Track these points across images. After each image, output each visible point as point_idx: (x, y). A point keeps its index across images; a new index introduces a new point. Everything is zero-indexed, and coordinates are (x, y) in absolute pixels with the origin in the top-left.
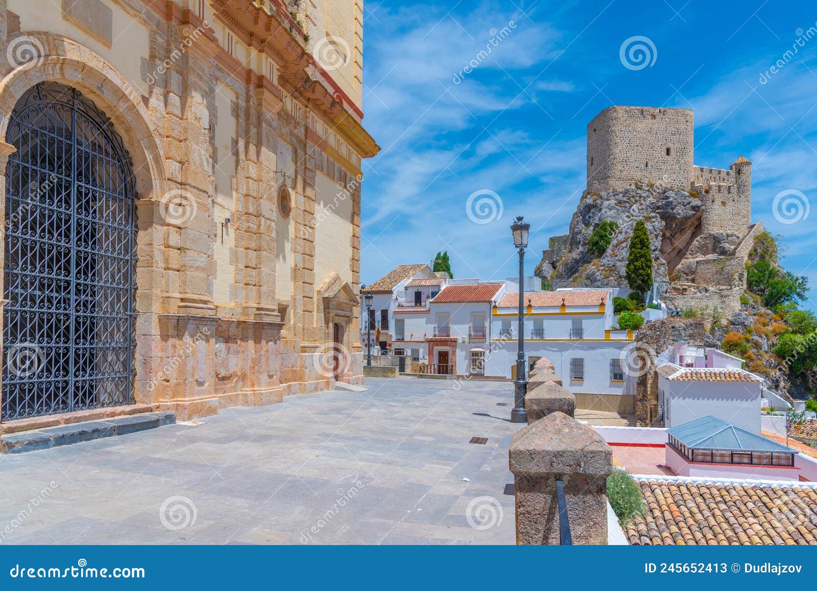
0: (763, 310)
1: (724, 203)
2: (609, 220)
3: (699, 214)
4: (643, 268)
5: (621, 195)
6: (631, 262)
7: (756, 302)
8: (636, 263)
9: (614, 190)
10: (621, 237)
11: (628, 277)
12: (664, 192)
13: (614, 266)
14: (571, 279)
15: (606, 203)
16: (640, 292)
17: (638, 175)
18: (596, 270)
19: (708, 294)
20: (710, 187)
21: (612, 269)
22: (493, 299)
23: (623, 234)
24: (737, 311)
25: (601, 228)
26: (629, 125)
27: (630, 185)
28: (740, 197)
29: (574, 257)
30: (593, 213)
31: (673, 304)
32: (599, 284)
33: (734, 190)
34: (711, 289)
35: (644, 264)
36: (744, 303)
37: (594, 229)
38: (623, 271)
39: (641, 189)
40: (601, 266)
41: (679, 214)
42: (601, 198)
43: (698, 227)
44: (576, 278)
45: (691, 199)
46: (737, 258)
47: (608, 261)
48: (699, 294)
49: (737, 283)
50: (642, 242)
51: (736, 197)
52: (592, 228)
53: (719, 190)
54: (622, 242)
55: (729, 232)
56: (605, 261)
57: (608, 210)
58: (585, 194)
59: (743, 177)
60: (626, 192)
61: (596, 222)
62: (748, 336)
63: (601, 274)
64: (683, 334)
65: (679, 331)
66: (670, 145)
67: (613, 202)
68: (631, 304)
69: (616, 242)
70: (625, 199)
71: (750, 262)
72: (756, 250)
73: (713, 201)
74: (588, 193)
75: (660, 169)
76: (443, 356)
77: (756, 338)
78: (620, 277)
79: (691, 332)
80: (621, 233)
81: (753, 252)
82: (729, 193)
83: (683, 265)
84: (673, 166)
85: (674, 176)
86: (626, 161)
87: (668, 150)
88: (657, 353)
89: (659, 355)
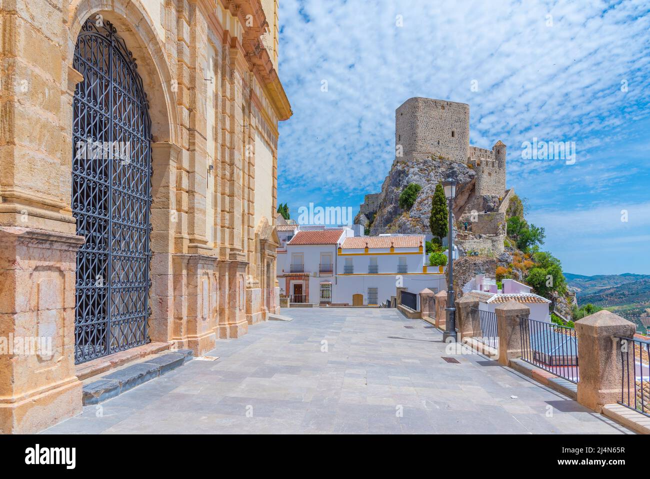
0: (517, 251)
1: (490, 174)
2: (414, 183)
3: (473, 181)
4: (441, 220)
5: (422, 164)
6: (434, 215)
7: (513, 245)
8: (437, 216)
9: (417, 161)
10: (423, 196)
11: (432, 226)
12: (451, 164)
13: (419, 218)
14: (387, 227)
15: (412, 170)
16: (439, 237)
17: (433, 150)
18: (407, 221)
19: (481, 239)
20: (481, 162)
21: (418, 220)
22: (338, 242)
23: (425, 194)
24: (502, 252)
25: (409, 189)
26: (426, 113)
27: (428, 157)
28: (500, 170)
29: (389, 210)
30: (402, 177)
31: (462, 247)
32: (409, 231)
33: (496, 165)
34: (483, 236)
35: (442, 217)
36: (506, 246)
37: (403, 189)
38: (427, 222)
39: (435, 161)
40: (410, 218)
41: (461, 180)
42: (408, 166)
43: (473, 189)
44: (391, 226)
45: (468, 170)
46: (501, 213)
47: (415, 214)
48: (475, 240)
49: (501, 232)
50: (441, 200)
51: (498, 170)
52: (401, 188)
53: (487, 164)
54: (424, 200)
55: (493, 194)
56: (412, 214)
57: (413, 175)
58: (396, 162)
59: (500, 155)
60: (425, 162)
61: (405, 184)
62: (511, 270)
63: (410, 224)
64: (482, 269)
65: (479, 266)
66: (454, 129)
67: (416, 169)
68: (434, 246)
69: (420, 199)
70: (425, 167)
71: (507, 216)
72: (510, 209)
73: (483, 172)
74: (398, 162)
75: (448, 147)
76: (298, 288)
77: (515, 271)
78: (424, 226)
79: (487, 267)
80: (423, 193)
81: (509, 210)
82: (493, 166)
83: (463, 218)
84: (457, 145)
85: (457, 152)
86: (424, 139)
87: (453, 133)
88: (464, 283)
89: (465, 285)
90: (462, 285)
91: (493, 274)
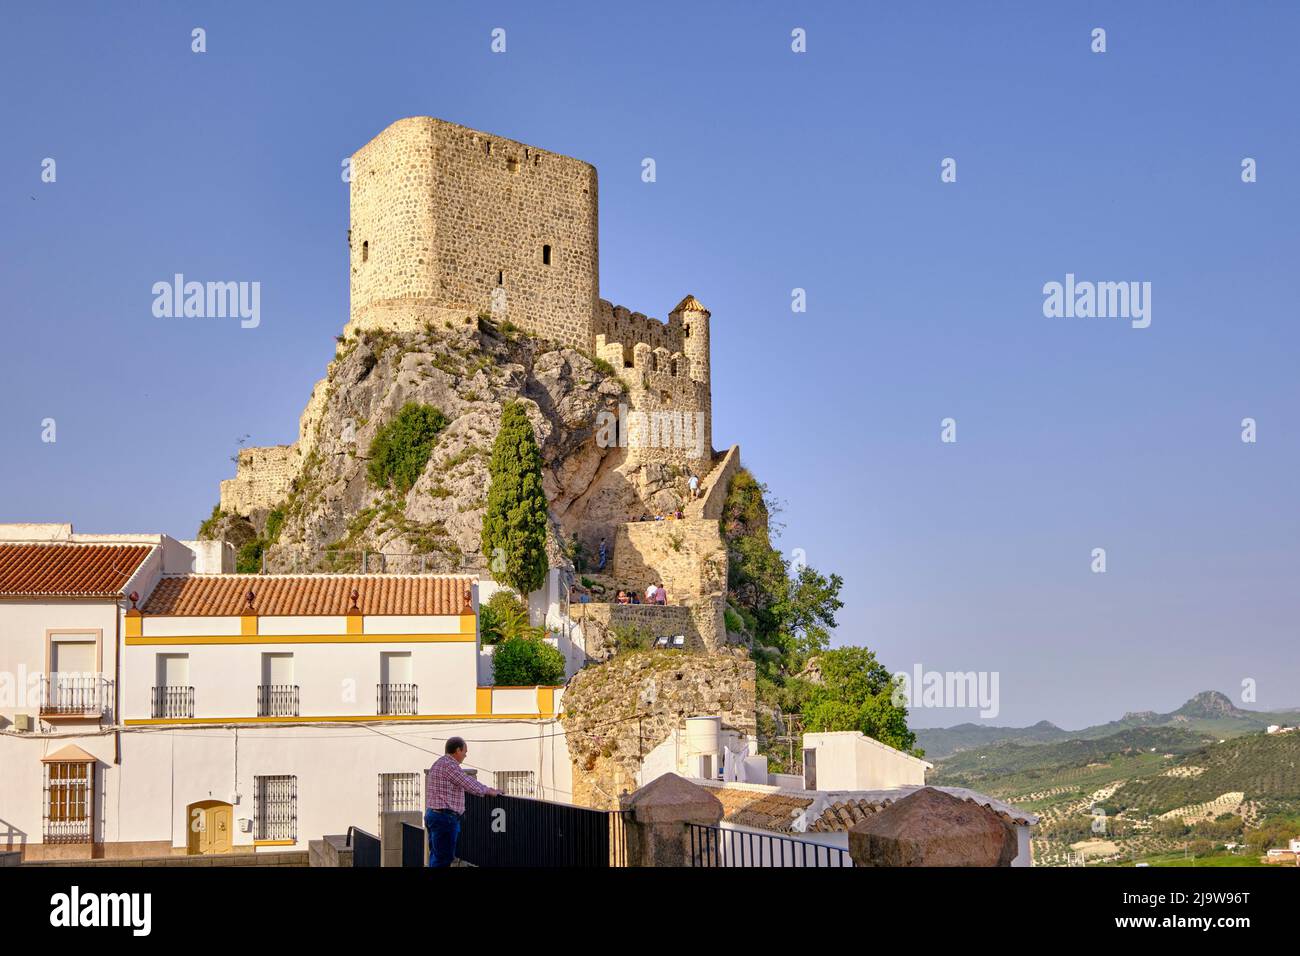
1: (666, 395)
2: (420, 403)
7: (748, 627)
9: (429, 330)
10: (455, 447)
13: (441, 521)
17: (483, 301)
18: (393, 532)
20: (637, 355)
21: (436, 529)
23: (460, 440)
25: (404, 420)
26: (458, 174)
27: (467, 321)
28: (695, 384)
33: (683, 369)
36: (731, 626)
40: (408, 520)
47: (424, 507)
51: (688, 383)
52: (375, 421)
53: (657, 363)
56: (415, 506)
57: (414, 377)
59: (696, 343)
61: (386, 404)
64: (706, 698)
66: (551, 242)
69: (443, 458)
73: (645, 388)
75: (531, 294)
79: (725, 689)
80: (455, 435)
82: (676, 371)
84: (559, 293)
85: (560, 316)
86: (453, 262)
87: (547, 250)
88: (641, 749)
89: (647, 757)
90: (634, 757)
91: (746, 716)
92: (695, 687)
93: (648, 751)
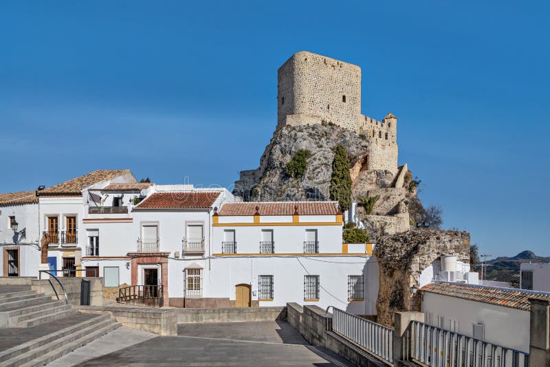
1: (383, 147)
2: (304, 149)
3: (366, 153)
5: (311, 129)
6: (335, 182)
9: (306, 124)
10: (316, 163)
12: (342, 132)
15: (300, 134)
17: (322, 115)
22: (213, 206)
25: (298, 155)
26: (315, 71)
30: (289, 142)
33: (390, 137)
37: (292, 155)
39: (325, 126)
40: (301, 188)
41: (353, 151)
42: (295, 129)
43: (365, 163)
45: (361, 140)
46: (399, 189)
47: (307, 183)
51: (391, 142)
52: (289, 155)
53: (381, 135)
54: (318, 167)
55: (387, 169)
56: (303, 183)
57: (302, 140)
59: (391, 129)
60: (314, 127)
64: (448, 247)
66: (345, 94)
67: (305, 133)
69: (312, 167)
70: (314, 132)
75: (338, 113)
79: (456, 243)
80: (315, 160)
82: (387, 138)
84: (348, 112)
85: (348, 120)
87: (344, 98)
88: (420, 269)
89: (423, 272)
90: (417, 271)
91: (466, 255)
92: (444, 243)
93: (423, 269)
